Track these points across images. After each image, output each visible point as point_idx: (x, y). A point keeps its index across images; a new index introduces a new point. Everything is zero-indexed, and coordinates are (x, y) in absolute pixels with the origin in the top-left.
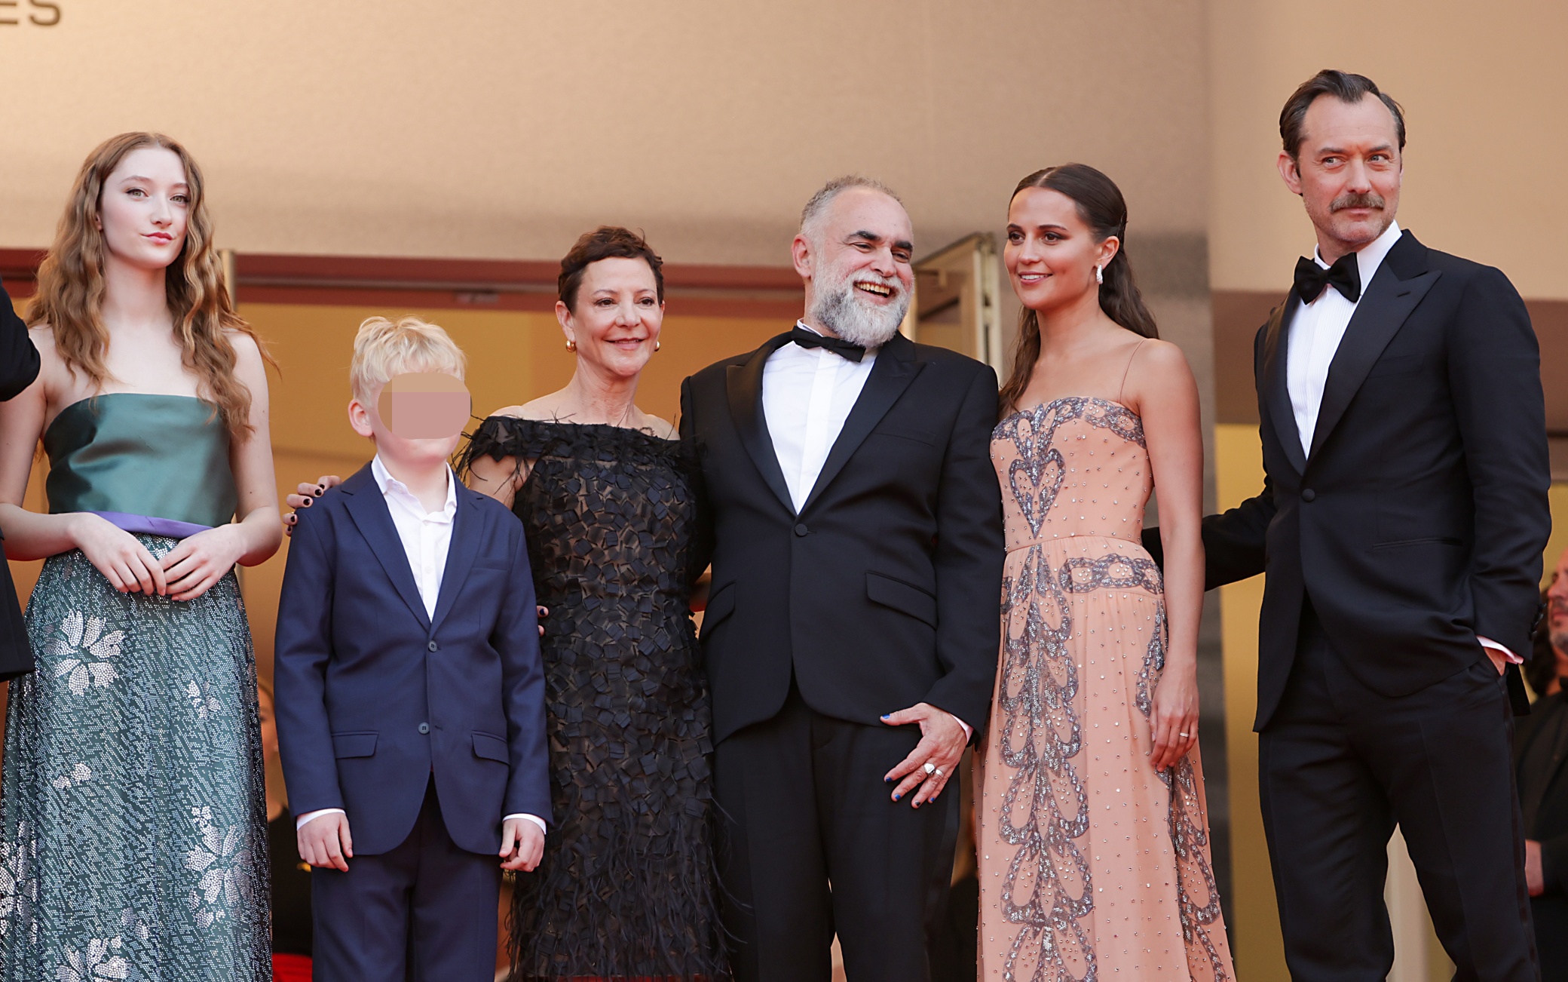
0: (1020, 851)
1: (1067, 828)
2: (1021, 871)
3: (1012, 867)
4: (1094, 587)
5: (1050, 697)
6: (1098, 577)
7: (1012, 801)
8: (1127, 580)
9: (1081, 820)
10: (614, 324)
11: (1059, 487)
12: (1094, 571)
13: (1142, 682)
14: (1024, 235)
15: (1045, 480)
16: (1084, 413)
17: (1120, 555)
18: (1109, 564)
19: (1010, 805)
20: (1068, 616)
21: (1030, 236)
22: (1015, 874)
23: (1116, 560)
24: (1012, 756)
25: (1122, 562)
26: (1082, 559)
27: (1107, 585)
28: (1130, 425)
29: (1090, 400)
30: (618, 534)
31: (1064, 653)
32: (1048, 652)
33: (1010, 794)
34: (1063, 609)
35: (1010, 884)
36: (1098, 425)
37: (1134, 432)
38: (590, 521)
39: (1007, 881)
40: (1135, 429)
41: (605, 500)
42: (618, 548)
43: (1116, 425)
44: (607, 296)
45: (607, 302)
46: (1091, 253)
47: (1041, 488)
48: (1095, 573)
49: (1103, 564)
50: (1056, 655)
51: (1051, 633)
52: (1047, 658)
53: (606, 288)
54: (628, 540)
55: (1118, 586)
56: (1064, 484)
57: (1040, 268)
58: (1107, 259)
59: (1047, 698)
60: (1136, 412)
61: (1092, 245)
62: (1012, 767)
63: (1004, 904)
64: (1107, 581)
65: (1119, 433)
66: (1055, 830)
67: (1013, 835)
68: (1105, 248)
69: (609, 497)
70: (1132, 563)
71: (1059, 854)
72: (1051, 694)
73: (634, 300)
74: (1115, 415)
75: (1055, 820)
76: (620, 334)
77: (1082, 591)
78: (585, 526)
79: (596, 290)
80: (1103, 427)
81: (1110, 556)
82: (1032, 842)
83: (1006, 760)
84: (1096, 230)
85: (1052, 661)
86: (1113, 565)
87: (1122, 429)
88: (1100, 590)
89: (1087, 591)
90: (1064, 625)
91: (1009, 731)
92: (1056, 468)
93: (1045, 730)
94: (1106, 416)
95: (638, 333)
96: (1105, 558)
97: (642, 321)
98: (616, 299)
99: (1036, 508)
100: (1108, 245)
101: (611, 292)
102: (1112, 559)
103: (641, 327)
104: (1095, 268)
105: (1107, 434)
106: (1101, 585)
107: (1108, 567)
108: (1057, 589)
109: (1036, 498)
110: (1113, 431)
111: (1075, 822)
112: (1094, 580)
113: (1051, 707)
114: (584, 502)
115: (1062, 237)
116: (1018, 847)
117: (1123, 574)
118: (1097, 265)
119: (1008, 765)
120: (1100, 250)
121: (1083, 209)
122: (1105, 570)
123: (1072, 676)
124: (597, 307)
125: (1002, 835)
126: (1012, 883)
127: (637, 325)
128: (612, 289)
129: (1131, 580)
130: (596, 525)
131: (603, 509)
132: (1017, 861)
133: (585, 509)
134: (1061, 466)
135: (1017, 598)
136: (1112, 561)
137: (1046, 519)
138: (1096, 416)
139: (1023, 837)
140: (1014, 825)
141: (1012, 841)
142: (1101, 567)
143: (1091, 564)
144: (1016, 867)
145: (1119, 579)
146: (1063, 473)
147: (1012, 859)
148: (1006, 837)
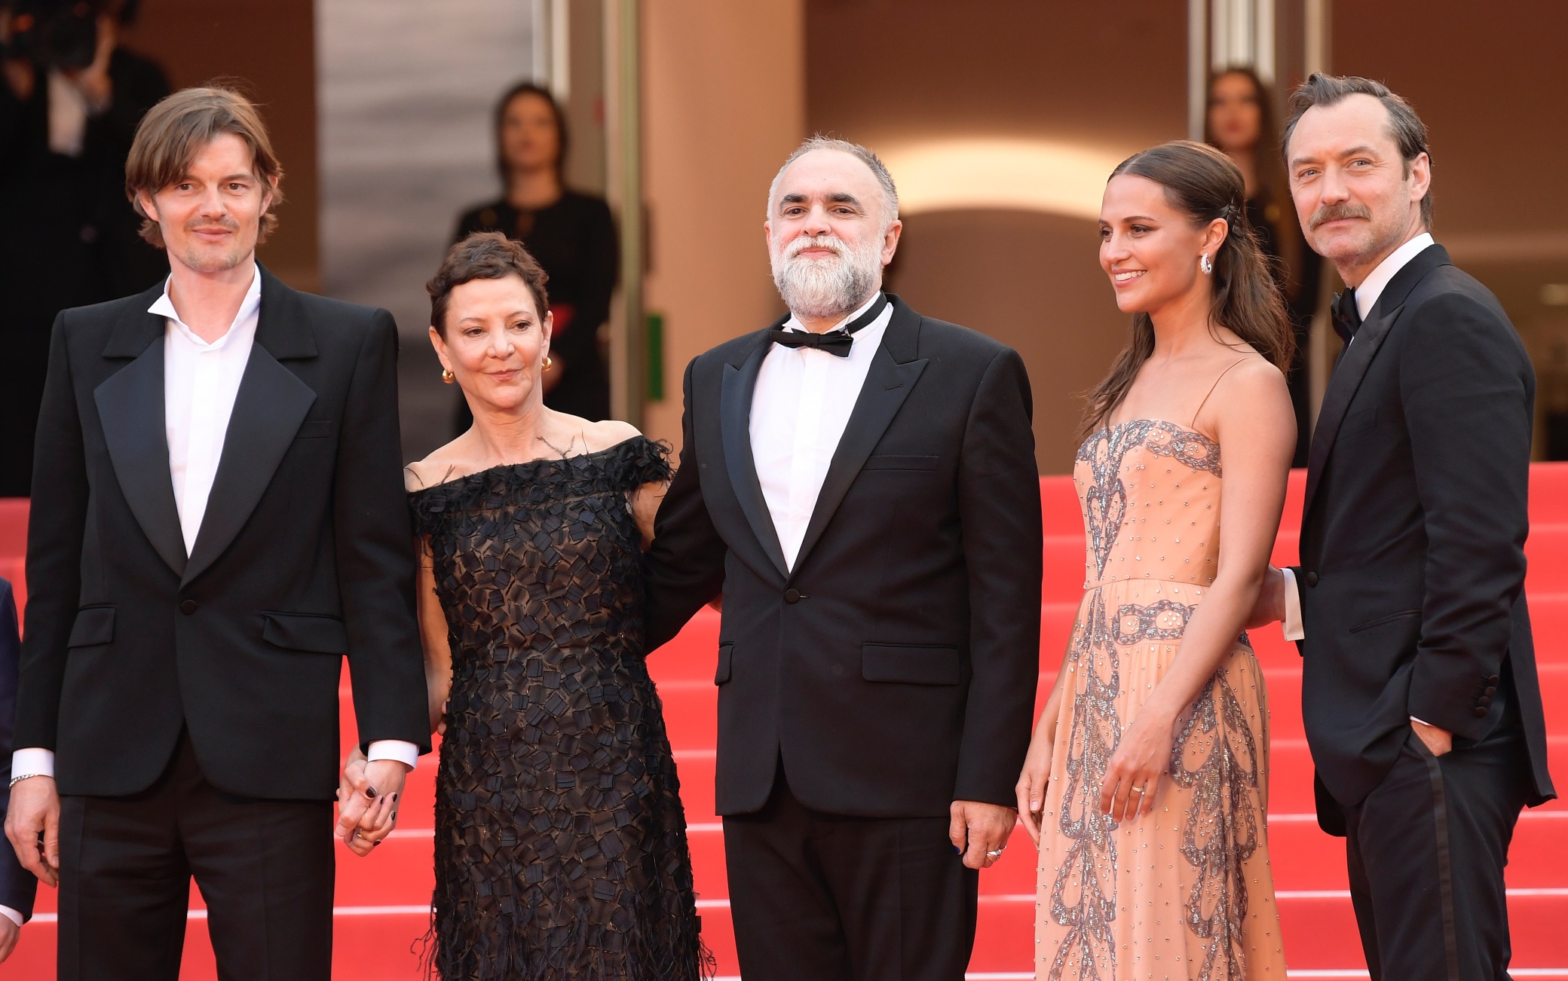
0: (1069, 934)
1: (1106, 910)
2: (1069, 957)
3: (1060, 951)
4: (1139, 638)
5: (1099, 761)
6: (1145, 626)
7: (1066, 876)
8: (1174, 630)
10: (485, 355)
11: (1120, 522)
12: (1141, 620)
13: (1178, 747)
14: (1112, 230)
15: (1110, 513)
16: (1146, 441)
17: (1172, 601)
18: (1158, 612)
19: (1064, 881)
20: (1117, 670)
21: (1117, 231)
22: (1064, 959)
23: (1166, 607)
24: (1070, 825)
25: (1172, 609)
26: (1133, 605)
27: (1151, 637)
28: (1202, 452)
30: (504, 592)
31: (1112, 712)
32: (1099, 710)
33: (1064, 868)
34: (1114, 662)
35: (1057, 970)
36: (1160, 453)
37: (1205, 459)
38: (471, 584)
39: (1055, 967)
40: (1208, 456)
41: (482, 557)
42: (505, 608)
43: (1182, 453)
44: (475, 325)
45: (477, 331)
47: (1107, 521)
48: (1142, 622)
49: (1152, 611)
50: (1105, 714)
51: (1103, 689)
53: (471, 315)
54: (516, 597)
55: (1163, 637)
56: (1126, 520)
57: (1132, 265)
58: (1214, 246)
59: (1095, 763)
60: (1212, 440)
62: (1069, 837)
64: (1153, 631)
65: (1186, 463)
66: (1095, 912)
67: (1063, 914)
68: (1209, 234)
69: (488, 553)
70: (1184, 610)
71: (1097, 938)
72: (1099, 758)
73: (506, 326)
74: (1182, 441)
75: (1096, 900)
76: (496, 366)
77: (1129, 643)
78: (468, 590)
79: (462, 318)
80: (1166, 455)
81: (1161, 602)
83: (1064, 831)
84: (1195, 216)
85: (1103, 720)
86: (1162, 613)
87: (1189, 458)
88: (1145, 641)
89: (1134, 642)
90: (1113, 680)
91: (1070, 798)
92: (1119, 501)
93: (1091, 798)
94: (1171, 443)
96: (1156, 605)
97: (516, 349)
98: (485, 327)
99: (1103, 544)
100: (1213, 231)
101: (478, 320)
102: (1162, 606)
103: (516, 356)
104: (1198, 259)
105: (1172, 463)
106: (1147, 636)
107: (1156, 616)
108: (1110, 640)
109: (1104, 533)
110: (1179, 460)
111: (1111, 904)
112: (1140, 631)
113: (1098, 772)
114: (461, 563)
115: (1148, 229)
116: (1068, 929)
117: (1170, 624)
118: (1201, 254)
119: (1066, 835)
120: (1204, 237)
121: (1173, 194)
122: (1153, 619)
123: (1118, 739)
124: (465, 337)
125: (1053, 913)
126: (1060, 969)
127: (510, 354)
128: (479, 317)
129: (1179, 630)
130: (477, 587)
131: (482, 567)
132: (1066, 945)
133: (464, 570)
134: (1123, 498)
136: (1162, 608)
137: (1108, 558)
138: (1160, 443)
139: (1074, 918)
140: (1065, 904)
141: (1062, 921)
142: (1150, 615)
143: (1140, 612)
144: (1064, 951)
145: (1166, 631)
146: (1124, 507)
147: (1061, 941)
148: (1056, 917)
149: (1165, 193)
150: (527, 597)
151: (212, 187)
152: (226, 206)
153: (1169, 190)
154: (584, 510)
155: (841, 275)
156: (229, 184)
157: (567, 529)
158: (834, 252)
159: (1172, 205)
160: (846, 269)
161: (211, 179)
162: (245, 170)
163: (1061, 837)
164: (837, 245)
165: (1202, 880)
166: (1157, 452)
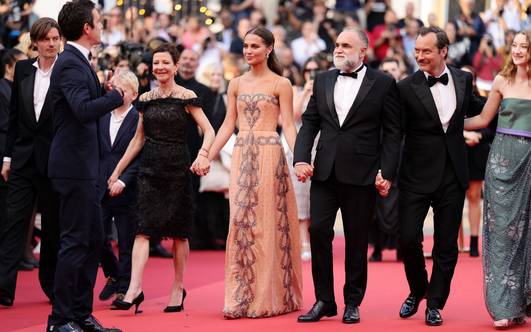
0: (239, 208)
2: (239, 213)
3: (237, 211)
4: (266, 144)
6: (267, 142)
7: (239, 195)
9: (256, 203)
11: (258, 117)
14: (248, 46)
15: (254, 114)
16: (266, 99)
17: (273, 136)
20: (259, 151)
21: (249, 47)
23: (272, 138)
24: (240, 183)
26: (263, 137)
28: (276, 101)
29: (267, 95)
31: (257, 160)
32: (253, 159)
33: (238, 193)
34: (257, 149)
36: (270, 102)
37: (277, 103)
39: (235, 215)
43: (274, 102)
45: (156, 63)
46: (266, 51)
47: (253, 116)
48: (267, 141)
49: (269, 138)
50: (255, 160)
52: (253, 161)
55: (272, 144)
56: (260, 117)
58: (270, 52)
60: (277, 97)
61: (266, 49)
62: (240, 186)
63: (234, 221)
64: (270, 143)
67: (238, 203)
68: (269, 49)
70: (276, 138)
73: (163, 63)
74: (273, 99)
76: (159, 71)
81: (270, 136)
82: (243, 206)
83: (238, 184)
84: (267, 45)
86: (271, 139)
87: (275, 103)
88: (268, 145)
89: (264, 145)
90: (257, 153)
91: (240, 177)
92: (258, 112)
94: (271, 100)
95: (164, 71)
96: (269, 137)
97: (164, 68)
99: (252, 121)
100: (270, 48)
102: (271, 137)
103: (164, 70)
104: (266, 55)
105: (271, 104)
107: (270, 139)
108: (256, 144)
109: (252, 119)
110: (273, 103)
111: (254, 203)
115: (258, 47)
116: (239, 207)
117: (274, 141)
118: (267, 53)
120: (268, 50)
121: (263, 40)
123: (258, 166)
125: (235, 203)
126: (237, 215)
128: (157, 60)
129: (276, 143)
135: (245, 144)
136: (271, 138)
137: (254, 125)
140: (238, 201)
141: (237, 205)
142: (268, 139)
143: (265, 138)
144: (238, 211)
145: (273, 143)
146: (260, 113)
147: (237, 209)
148: (236, 204)
149: (262, 39)
150: (159, 130)
151: (51, 40)
152: (54, 44)
153: (263, 38)
154: (174, 111)
155: (344, 63)
156: (55, 38)
157: (169, 116)
158: (343, 57)
159: (263, 42)
160: (346, 61)
161: (51, 38)
162: (58, 35)
163: (237, 186)
164: (344, 56)
165: (280, 199)
166: (268, 102)
